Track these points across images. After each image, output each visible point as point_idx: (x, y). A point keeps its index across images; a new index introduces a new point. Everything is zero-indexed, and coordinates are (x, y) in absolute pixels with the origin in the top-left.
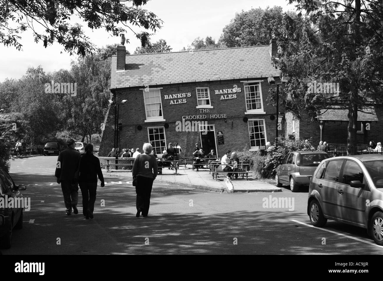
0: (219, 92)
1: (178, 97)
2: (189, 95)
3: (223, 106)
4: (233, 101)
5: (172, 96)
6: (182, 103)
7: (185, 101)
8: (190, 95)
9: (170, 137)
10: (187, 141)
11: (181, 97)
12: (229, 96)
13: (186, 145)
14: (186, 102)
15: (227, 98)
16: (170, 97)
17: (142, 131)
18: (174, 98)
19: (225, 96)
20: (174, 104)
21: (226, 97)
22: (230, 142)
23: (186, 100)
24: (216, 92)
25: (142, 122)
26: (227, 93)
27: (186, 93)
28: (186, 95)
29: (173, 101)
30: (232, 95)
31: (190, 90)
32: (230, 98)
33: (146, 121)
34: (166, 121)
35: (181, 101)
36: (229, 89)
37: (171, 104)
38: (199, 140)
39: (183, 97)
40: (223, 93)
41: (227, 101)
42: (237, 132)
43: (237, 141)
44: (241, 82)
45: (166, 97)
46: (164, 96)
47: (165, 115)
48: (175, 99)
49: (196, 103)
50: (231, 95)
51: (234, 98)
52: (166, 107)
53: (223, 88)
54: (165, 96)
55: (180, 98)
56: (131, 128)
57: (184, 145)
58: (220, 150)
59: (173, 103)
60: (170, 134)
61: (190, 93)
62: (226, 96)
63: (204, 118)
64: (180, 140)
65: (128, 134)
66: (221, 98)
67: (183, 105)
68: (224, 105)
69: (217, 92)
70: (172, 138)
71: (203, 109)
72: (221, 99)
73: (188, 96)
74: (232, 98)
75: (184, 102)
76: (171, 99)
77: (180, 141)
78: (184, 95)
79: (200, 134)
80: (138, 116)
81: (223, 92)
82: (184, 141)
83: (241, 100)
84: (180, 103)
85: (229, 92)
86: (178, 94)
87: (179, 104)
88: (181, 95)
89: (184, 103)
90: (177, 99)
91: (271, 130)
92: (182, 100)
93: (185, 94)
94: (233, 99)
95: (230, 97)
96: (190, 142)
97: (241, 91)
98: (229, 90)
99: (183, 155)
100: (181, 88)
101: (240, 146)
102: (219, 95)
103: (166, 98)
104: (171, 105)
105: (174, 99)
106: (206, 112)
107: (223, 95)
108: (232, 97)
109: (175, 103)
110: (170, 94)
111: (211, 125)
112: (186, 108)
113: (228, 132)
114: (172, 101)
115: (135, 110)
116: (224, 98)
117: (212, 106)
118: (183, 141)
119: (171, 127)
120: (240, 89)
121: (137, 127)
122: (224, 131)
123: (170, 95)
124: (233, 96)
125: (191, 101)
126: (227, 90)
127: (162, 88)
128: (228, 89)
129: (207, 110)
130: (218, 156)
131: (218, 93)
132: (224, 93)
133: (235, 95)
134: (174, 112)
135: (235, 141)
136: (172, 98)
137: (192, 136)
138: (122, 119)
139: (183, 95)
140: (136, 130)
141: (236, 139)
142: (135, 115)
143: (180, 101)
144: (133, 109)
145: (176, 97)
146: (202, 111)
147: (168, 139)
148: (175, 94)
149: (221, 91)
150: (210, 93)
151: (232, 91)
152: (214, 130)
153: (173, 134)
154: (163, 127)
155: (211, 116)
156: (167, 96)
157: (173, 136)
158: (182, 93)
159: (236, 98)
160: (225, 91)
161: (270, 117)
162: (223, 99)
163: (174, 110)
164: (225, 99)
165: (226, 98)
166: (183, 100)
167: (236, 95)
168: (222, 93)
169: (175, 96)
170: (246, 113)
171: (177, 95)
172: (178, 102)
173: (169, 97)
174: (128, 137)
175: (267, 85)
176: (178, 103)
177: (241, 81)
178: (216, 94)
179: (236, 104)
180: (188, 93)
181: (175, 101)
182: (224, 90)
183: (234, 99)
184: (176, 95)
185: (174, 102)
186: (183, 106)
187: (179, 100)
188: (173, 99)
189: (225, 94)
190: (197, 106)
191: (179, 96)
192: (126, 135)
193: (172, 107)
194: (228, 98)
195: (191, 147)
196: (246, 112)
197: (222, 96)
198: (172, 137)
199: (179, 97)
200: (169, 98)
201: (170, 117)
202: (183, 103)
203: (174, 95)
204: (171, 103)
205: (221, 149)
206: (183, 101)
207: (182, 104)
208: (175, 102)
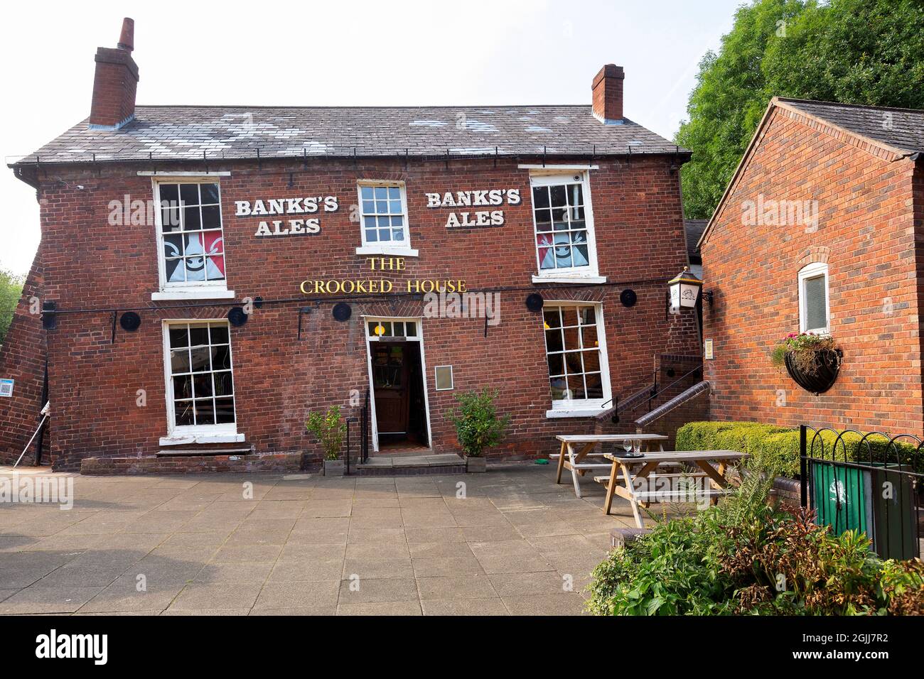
0: (441, 199)
1: (288, 212)
2: (330, 203)
3: (457, 249)
4: (491, 235)
5: (267, 207)
6: (303, 231)
7: (313, 226)
8: (336, 207)
9: (250, 361)
10: (315, 378)
11: (299, 210)
12: (479, 214)
13: (312, 392)
14: (317, 229)
15: (469, 222)
16: (256, 209)
17: (139, 335)
18: (272, 212)
19: (462, 214)
20: (271, 234)
21: (465, 219)
22: (477, 382)
23: (317, 221)
24: (431, 200)
25: (140, 300)
26: (472, 206)
27: (320, 199)
28: (320, 205)
29: (268, 224)
30: (487, 214)
31: (333, 188)
32: (480, 223)
33: (155, 296)
34: (237, 296)
35: (298, 226)
36: (479, 192)
37: (258, 234)
38: (362, 374)
39: (307, 210)
40: (455, 205)
41: (470, 232)
42: (504, 346)
43: (502, 380)
44: (521, 166)
45: (240, 208)
46: (233, 204)
47: (235, 274)
48: (276, 216)
49: (355, 237)
50: (484, 213)
51: (494, 223)
52: (240, 243)
53: (456, 186)
54: (239, 203)
55: (295, 216)
56: (96, 321)
57: (303, 392)
58: (441, 411)
59: (268, 233)
60: (250, 348)
61: (335, 199)
62: (465, 215)
63: (382, 291)
64: (288, 372)
65: (81, 344)
66: (449, 221)
67: (305, 239)
68: (457, 246)
69: (433, 200)
70: (257, 364)
71: (383, 259)
72: (448, 225)
73: (327, 209)
74: (488, 223)
75: (309, 231)
76: (259, 215)
77: (292, 375)
78: (311, 204)
79: (366, 352)
80: (128, 274)
81: (456, 199)
82: (305, 374)
83: (520, 233)
84: (294, 231)
85: (477, 203)
86: (290, 201)
87: (289, 235)
88: (301, 204)
89: (311, 234)
90: (285, 218)
91: (624, 342)
92: (302, 221)
93: (314, 199)
94: (491, 226)
95: (480, 219)
96: (329, 381)
97: (521, 200)
98: (476, 193)
99: (300, 429)
100: (302, 180)
101: (514, 396)
102: (443, 212)
103: (240, 213)
104: (258, 237)
105: (273, 215)
106: (391, 268)
107: (458, 210)
108: (487, 218)
109: (277, 232)
110: (259, 198)
111: (410, 319)
112: (316, 252)
113: (470, 346)
114: (263, 225)
115: (116, 252)
116: (460, 220)
117: (413, 246)
118: (299, 375)
119: (255, 321)
120: (517, 191)
121: (119, 317)
122: (458, 341)
123: (259, 202)
124: (490, 218)
125: (338, 229)
126: (468, 193)
127: (228, 174)
128: (475, 190)
129: (395, 263)
130: (433, 435)
131: (438, 204)
132: (460, 204)
133: (498, 212)
134: (270, 268)
135: (495, 381)
136: (264, 212)
137: (339, 358)
138: (58, 286)
139: (306, 202)
140: (114, 329)
141: (501, 372)
142: (115, 270)
143: (294, 226)
144: (106, 248)
145: (280, 210)
146: (378, 265)
147: (241, 366)
148: (276, 198)
149: (448, 195)
150: (409, 201)
151: (487, 197)
152: (419, 337)
153: (263, 346)
154: (227, 323)
155: (409, 286)
156: (247, 204)
157: (261, 356)
158: (304, 197)
159: (502, 225)
160: (464, 198)
161: (623, 295)
162: (457, 224)
163: (273, 258)
164: (461, 228)
165: (465, 223)
166: (308, 223)
167: (501, 213)
168: (452, 203)
169: (276, 206)
170: (535, 280)
171: (286, 205)
172: (289, 227)
173: (251, 207)
174: (79, 357)
175: (610, 184)
176: (286, 232)
177: (521, 162)
178: (431, 205)
179: (503, 247)
180: (327, 199)
181: (277, 223)
182: (460, 194)
183: (495, 226)
184: (281, 201)
185: (272, 228)
186: (306, 244)
187: (293, 222)
188: (269, 218)
189: (464, 208)
190: (360, 245)
191: (293, 206)
192: (73, 348)
193: (265, 244)
194: (473, 223)
195: (331, 399)
196: (537, 274)
197: (452, 215)
198: (256, 360)
199: (290, 210)
200: (255, 213)
201: (254, 283)
202: (306, 234)
203: (272, 202)
204: (260, 230)
205: (443, 407)
206: (305, 226)
207: (301, 235)
208: (277, 227)
